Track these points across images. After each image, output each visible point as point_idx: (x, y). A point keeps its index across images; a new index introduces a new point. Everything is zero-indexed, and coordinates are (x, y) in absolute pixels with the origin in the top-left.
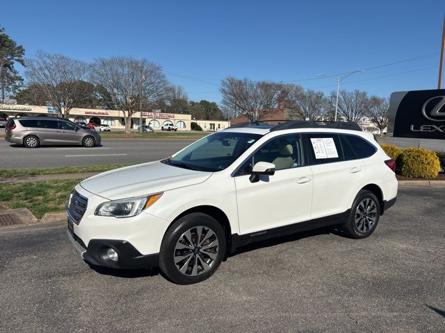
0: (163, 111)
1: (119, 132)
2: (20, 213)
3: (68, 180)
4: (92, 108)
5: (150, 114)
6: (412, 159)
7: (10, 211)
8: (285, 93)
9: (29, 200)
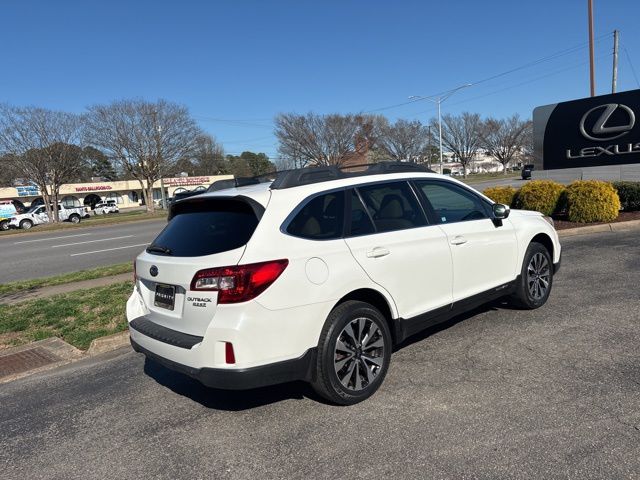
0: (190, 175)
1: (133, 212)
2: (50, 345)
3: (98, 289)
4: (84, 181)
5: (173, 180)
6: (581, 196)
7: (32, 345)
8: (368, 128)
9: (55, 325)
